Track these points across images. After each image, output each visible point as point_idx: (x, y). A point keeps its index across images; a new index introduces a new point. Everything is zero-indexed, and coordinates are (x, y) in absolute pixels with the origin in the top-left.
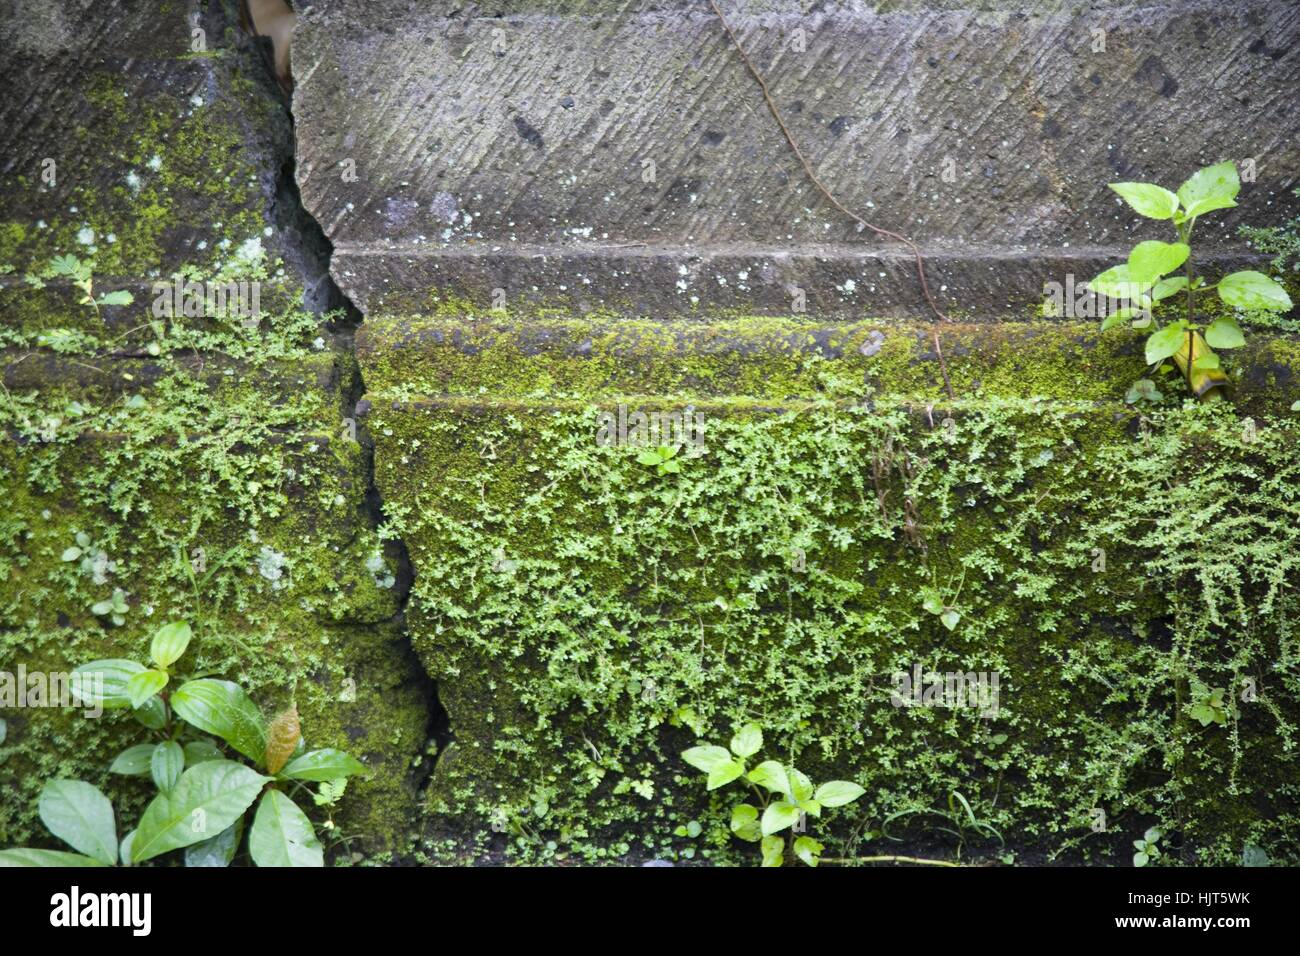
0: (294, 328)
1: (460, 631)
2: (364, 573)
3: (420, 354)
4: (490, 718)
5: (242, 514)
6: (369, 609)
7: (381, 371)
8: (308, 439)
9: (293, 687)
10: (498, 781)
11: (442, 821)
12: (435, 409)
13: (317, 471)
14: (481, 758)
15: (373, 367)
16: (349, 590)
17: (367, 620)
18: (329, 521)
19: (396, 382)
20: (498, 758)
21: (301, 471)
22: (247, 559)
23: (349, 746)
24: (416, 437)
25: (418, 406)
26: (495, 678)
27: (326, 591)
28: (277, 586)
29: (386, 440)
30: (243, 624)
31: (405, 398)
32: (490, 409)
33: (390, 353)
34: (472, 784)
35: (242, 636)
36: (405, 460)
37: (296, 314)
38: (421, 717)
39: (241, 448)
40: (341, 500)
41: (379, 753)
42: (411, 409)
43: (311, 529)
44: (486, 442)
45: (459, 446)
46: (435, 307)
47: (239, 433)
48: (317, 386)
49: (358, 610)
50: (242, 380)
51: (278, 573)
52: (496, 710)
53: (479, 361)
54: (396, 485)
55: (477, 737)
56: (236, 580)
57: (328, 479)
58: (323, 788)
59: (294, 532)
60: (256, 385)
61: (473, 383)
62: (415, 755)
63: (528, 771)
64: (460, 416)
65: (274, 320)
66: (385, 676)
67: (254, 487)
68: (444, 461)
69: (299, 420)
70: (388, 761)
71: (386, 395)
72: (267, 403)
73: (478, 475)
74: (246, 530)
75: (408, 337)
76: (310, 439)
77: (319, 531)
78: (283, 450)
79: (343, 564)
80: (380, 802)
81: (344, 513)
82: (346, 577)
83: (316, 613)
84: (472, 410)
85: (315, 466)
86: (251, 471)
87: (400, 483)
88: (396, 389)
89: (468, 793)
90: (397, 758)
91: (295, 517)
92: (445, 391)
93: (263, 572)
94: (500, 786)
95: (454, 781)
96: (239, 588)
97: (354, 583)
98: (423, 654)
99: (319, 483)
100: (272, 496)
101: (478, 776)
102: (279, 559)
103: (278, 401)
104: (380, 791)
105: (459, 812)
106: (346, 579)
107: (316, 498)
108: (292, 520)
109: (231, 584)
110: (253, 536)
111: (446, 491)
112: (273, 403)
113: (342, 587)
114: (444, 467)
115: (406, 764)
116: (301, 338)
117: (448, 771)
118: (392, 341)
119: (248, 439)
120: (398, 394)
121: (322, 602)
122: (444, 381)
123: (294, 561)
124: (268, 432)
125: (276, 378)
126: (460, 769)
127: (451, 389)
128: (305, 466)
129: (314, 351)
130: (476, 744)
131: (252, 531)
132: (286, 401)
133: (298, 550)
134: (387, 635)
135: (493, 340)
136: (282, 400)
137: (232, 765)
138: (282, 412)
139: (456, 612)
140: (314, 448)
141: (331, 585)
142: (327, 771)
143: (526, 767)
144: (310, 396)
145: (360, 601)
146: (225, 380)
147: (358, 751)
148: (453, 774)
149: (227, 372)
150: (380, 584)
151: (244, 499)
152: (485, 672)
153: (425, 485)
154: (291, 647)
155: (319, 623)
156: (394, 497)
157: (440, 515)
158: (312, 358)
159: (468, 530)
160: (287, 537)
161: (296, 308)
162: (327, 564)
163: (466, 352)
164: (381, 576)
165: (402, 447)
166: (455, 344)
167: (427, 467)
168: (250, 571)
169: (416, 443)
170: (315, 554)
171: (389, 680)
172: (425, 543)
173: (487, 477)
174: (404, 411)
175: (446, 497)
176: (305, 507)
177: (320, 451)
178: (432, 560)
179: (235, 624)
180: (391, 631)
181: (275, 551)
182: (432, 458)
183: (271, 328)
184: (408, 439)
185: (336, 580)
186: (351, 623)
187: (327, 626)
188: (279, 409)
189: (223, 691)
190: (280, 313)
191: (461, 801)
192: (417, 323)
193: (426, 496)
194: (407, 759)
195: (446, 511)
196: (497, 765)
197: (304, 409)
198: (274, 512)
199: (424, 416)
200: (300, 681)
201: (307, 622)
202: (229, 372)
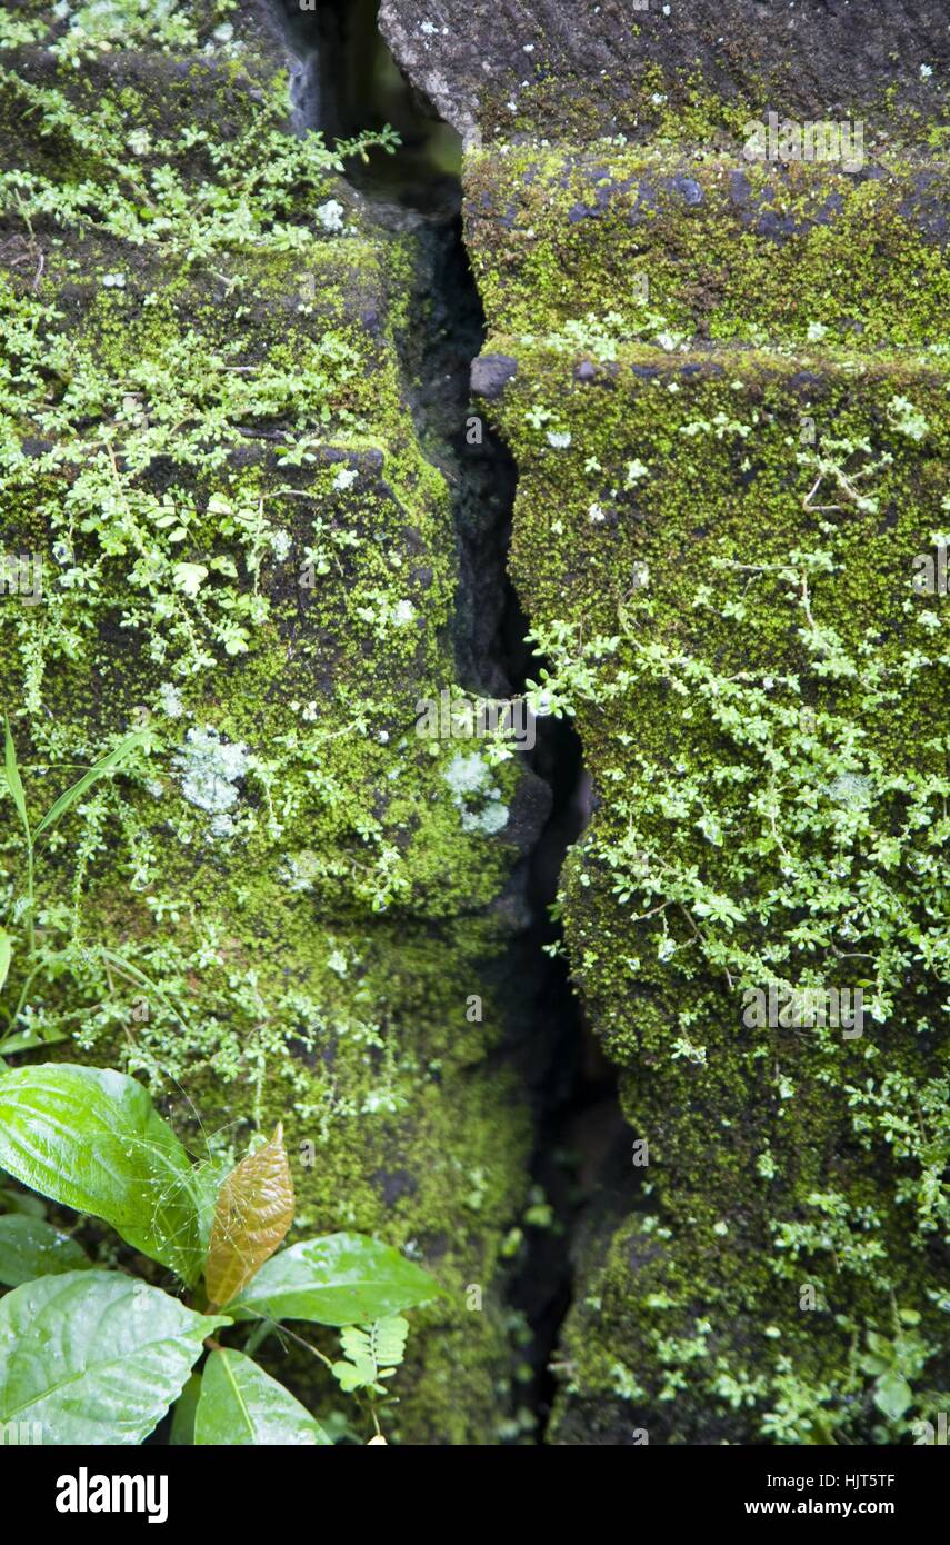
0: (273, 173)
1: (715, 951)
2: (435, 797)
3: (640, 237)
4: (767, 1167)
5: (158, 644)
6: (443, 884)
7: (532, 280)
8: (330, 458)
9: (257, 1075)
10: (767, 1318)
11: (614, 1411)
12: (692, 380)
13: (350, 538)
14: (730, 1263)
15: (513, 269)
16: (403, 837)
17: (435, 910)
18: (371, 665)
19: (570, 310)
20: (779, 1266)
21: (304, 537)
22: (155, 756)
23: (381, 1220)
24: (631, 452)
25: (646, 372)
26: (787, 1069)
27: (349, 839)
28: (223, 824)
29: (551, 461)
30: (134, 920)
31: (607, 350)
32: (839, 380)
33: (562, 231)
34: (704, 1326)
35: (130, 948)
36: (596, 513)
37: (275, 137)
38: (520, 1137)
39: (161, 474)
40: (405, 614)
41: (443, 1233)
42: (628, 378)
43: (325, 682)
44: (827, 466)
45: (744, 481)
46: (653, 121)
47: (160, 434)
48: (347, 320)
49: (419, 888)
50: (151, 299)
51: (229, 795)
52: (780, 1146)
53: (798, 256)
54: (567, 578)
55: (724, 1212)
56: (125, 812)
57: (375, 561)
58: (351, 1341)
59: (277, 691)
60: (186, 313)
61: (775, 315)
62: (506, 1229)
63: (851, 1298)
64: (757, 399)
65: (218, 152)
66: (451, 1041)
67: (189, 576)
68: (700, 518)
69: (303, 405)
70: (457, 1250)
71: (555, 343)
72: (216, 362)
73: (795, 554)
74: (153, 685)
75: (606, 192)
76: (336, 456)
77: (342, 691)
78: (263, 483)
79: (393, 774)
80: (444, 1354)
81: (411, 647)
82: (396, 805)
83: (317, 893)
84: (790, 383)
85: (343, 524)
86: (178, 535)
87: (576, 571)
88: (573, 326)
89: (698, 1347)
90: (474, 1239)
91: (283, 654)
92: (701, 334)
93: (189, 790)
94: (773, 1332)
95: (655, 1317)
96: (132, 830)
97: (415, 822)
98: (599, 1004)
99: (351, 570)
100: (228, 599)
101: (718, 1307)
102: (234, 759)
103: (241, 359)
104: (447, 1327)
105: (667, 1394)
106: (397, 812)
107: (340, 607)
108: (277, 662)
109: (111, 821)
110: (171, 700)
111: (703, 595)
112: (230, 361)
113: (387, 831)
114: (701, 532)
115: (491, 1252)
116: (287, 201)
117: (642, 1291)
118: (566, 203)
119: (184, 450)
120: (584, 339)
121: (338, 868)
122: (700, 309)
123: (274, 765)
124: (233, 434)
125: (239, 296)
126: (673, 1286)
127: (718, 329)
128: (318, 525)
129: (321, 233)
130: (721, 1228)
131: (166, 688)
132: (263, 358)
133: (290, 740)
134: (472, 947)
135: (839, 201)
136: (255, 354)
137: (122, 1285)
138: (256, 387)
139: (717, 906)
140: (345, 478)
141: (366, 826)
142: (349, 1296)
143: (847, 1288)
144: (332, 345)
145: (426, 865)
146: (103, 299)
147: (400, 1229)
148: (657, 1301)
149: (109, 281)
150: (472, 822)
151: (164, 607)
152: (761, 1051)
153: (644, 578)
154: (252, 977)
155: (318, 918)
156: (561, 607)
157: (678, 658)
158: (323, 252)
159: (756, 697)
160: (261, 706)
161: (277, 123)
162: (357, 775)
163: (764, 232)
164: (477, 804)
165: (592, 480)
166: (735, 211)
167: (652, 530)
168: (156, 789)
169: (636, 469)
170: (327, 747)
171: (460, 1050)
172: (630, 728)
173: (823, 558)
174: (609, 384)
175: (699, 612)
176: (308, 629)
177: (359, 488)
178: (650, 771)
179: (107, 917)
180: (484, 937)
181: (225, 739)
182: (669, 507)
183: (210, 172)
184: (614, 458)
185: (376, 814)
186: (403, 921)
187: (337, 926)
188: (248, 378)
189: (99, 1094)
190: (232, 135)
191: (673, 1367)
192: (622, 161)
193: (649, 606)
194: (491, 1237)
195: (694, 644)
196: (774, 1278)
197: (319, 379)
198: (235, 640)
199: (664, 398)
200: (273, 1061)
201: (289, 915)
202: (114, 279)
